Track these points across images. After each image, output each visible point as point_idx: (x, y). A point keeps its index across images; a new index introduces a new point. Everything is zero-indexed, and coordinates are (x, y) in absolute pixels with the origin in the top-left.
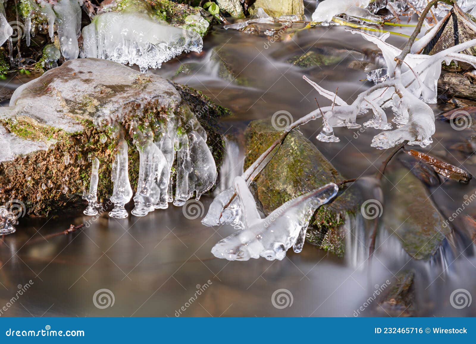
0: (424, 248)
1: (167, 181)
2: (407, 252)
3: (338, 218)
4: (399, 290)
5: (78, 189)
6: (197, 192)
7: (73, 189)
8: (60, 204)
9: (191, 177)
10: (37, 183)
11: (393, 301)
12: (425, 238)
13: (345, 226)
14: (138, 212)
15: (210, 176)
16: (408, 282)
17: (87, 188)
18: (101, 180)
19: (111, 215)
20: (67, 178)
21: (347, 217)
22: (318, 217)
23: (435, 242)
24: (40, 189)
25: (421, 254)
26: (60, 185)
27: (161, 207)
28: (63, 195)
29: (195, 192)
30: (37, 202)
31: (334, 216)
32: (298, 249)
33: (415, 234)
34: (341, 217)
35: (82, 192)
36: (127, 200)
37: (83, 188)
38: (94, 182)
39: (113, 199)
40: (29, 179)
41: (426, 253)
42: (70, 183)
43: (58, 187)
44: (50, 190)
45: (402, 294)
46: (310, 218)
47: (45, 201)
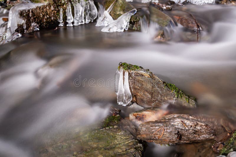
0: (165, 23)
1: (83, 15)
2: (160, 25)
3: (138, 19)
4: (161, 34)
5: (56, 18)
6: (92, 19)
7: (55, 18)
8: (51, 23)
9: (90, 15)
10: (44, 16)
11: (159, 37)
12: (164, 21)
13: (140, 21)
14: (75, 24)
15: (95, 14)
16: (162, 32)
17: (59, 18)
18: (63, 15)
19: (67, 25)
20: (53, 15)
21: (140, 18)
22: (132, 18)
23: (168, 21)
24: (45, 18)
25: (165, 25)
26: (51, 17)
27: (82, 23)
28: (52, 20)
29: (91, 20)
30: (44, 22)
31: (136, 18)
32: (127, 29)
33: (161, 20)
34: (139, 18)
35: (57, 19)
36: (72, 21)
37: (58, 18)
38: (61, 16)
39: (67, 21)
40: (41, 14)
41: (166, 24)
42: (54, 16)
43: (50, 17)
44: (48, 18)
45: (161, 35)
46: (129, 19)
47: (46, 22)
